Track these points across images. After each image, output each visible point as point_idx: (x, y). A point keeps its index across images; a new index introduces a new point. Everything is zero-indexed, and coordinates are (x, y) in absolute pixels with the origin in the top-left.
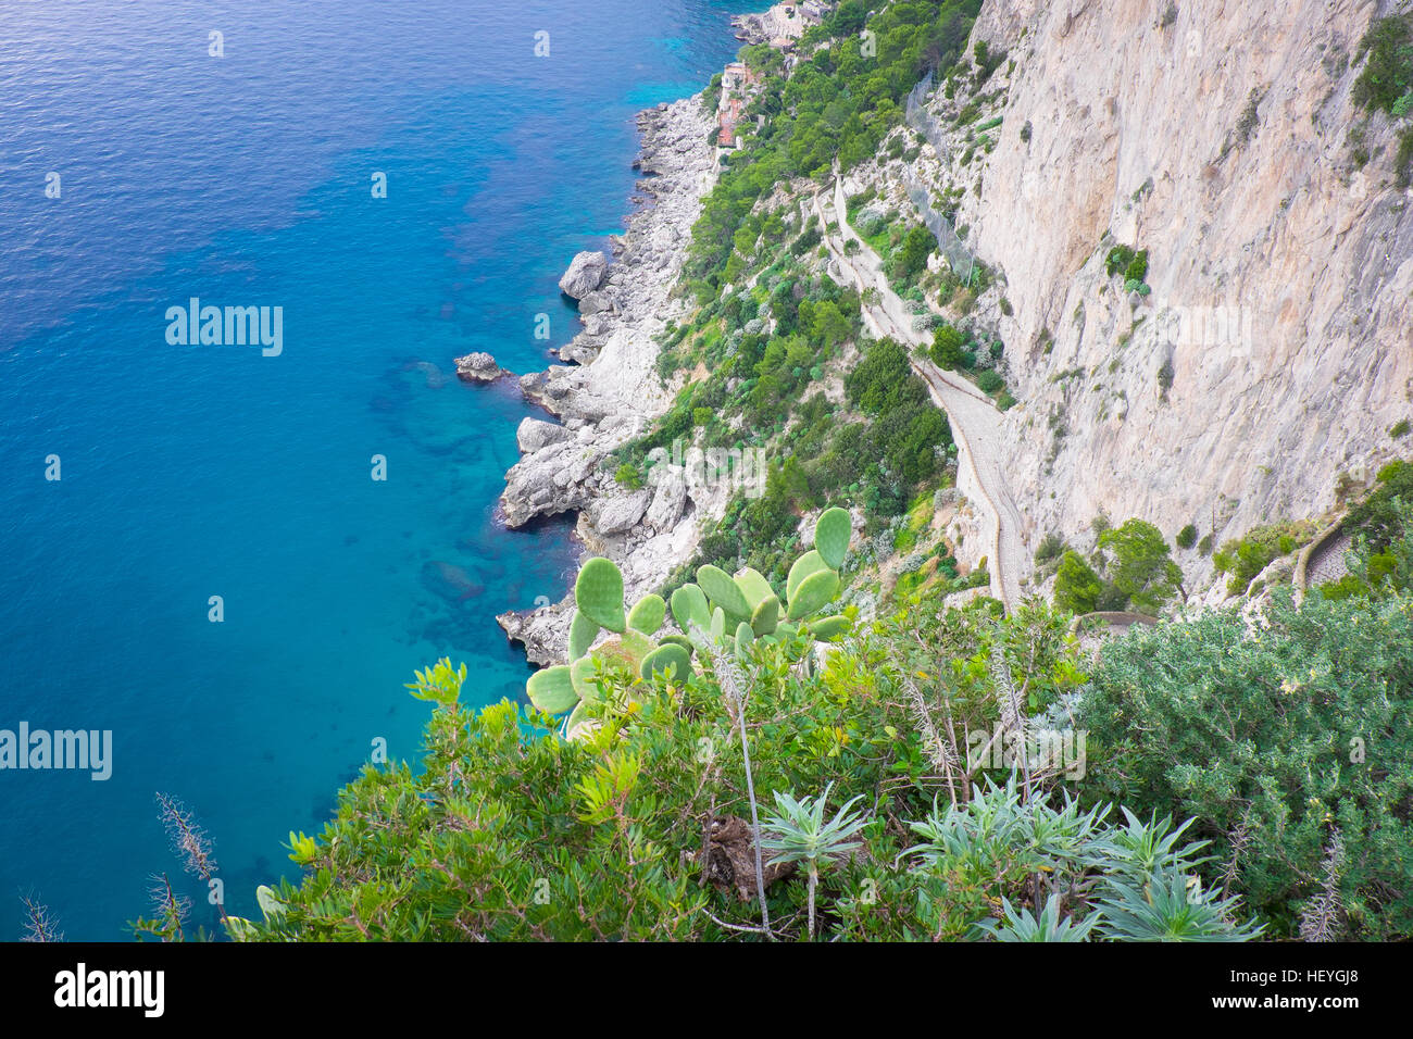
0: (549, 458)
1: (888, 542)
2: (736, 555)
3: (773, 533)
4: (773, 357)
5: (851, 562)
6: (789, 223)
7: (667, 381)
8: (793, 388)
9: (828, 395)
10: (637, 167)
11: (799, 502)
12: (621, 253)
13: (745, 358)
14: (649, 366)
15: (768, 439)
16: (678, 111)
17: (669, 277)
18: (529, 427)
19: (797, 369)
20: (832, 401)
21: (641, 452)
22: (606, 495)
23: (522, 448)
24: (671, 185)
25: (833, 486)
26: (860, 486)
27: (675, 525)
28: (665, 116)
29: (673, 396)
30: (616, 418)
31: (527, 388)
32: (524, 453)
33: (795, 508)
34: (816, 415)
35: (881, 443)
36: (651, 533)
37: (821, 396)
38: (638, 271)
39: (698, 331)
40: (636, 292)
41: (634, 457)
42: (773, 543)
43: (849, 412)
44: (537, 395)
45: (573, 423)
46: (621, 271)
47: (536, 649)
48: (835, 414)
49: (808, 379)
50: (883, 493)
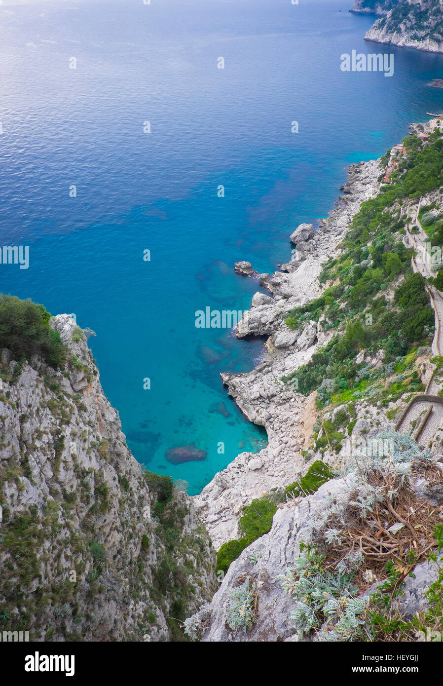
0: (262, 310)
1: (391, 367)
2: (327, 364)
3: (344, 357)
4: (366, 277)
5: (374, 375)
6: (394, 218)
7: (322, 284)
8: (371, 293)
9: (387, 297)
10: (342, 189)
11: (359, 344)
12: (322, 227)
13: (354, 277)
14: (316, 277)
15: (355, 314)
16: (368, 165)
17: (340, 239)
18: (258, 296)
19: (375, 284)
20: (388, 300)
21: (300, 313)
22: (281, 330)
23: (253, 305)
24: (356, 198)
25: (376, 339)
26: (387, 340)
27: (308, 348)
28: (362, 167)
29: (324, 291)
30: (297, 298)
31: (262, 279)
32: (253, 307)
33: (357, 347)
34: (378, 305)
35: (401, 322)
36: (297, 350)
37: (383, 297)
38: (327, 235)
39: (341, 263)
40: (323, 244)
41: (297, 315)
42: (344, 361)
43: (393, 307)
44: (266, 283)
45: (278, 297)
46: (320, 234)
47: (233, 390)
48: (387, 307)
49: (379, 289)
50: (396, 344)
